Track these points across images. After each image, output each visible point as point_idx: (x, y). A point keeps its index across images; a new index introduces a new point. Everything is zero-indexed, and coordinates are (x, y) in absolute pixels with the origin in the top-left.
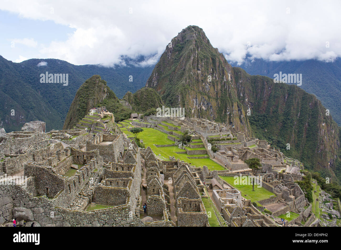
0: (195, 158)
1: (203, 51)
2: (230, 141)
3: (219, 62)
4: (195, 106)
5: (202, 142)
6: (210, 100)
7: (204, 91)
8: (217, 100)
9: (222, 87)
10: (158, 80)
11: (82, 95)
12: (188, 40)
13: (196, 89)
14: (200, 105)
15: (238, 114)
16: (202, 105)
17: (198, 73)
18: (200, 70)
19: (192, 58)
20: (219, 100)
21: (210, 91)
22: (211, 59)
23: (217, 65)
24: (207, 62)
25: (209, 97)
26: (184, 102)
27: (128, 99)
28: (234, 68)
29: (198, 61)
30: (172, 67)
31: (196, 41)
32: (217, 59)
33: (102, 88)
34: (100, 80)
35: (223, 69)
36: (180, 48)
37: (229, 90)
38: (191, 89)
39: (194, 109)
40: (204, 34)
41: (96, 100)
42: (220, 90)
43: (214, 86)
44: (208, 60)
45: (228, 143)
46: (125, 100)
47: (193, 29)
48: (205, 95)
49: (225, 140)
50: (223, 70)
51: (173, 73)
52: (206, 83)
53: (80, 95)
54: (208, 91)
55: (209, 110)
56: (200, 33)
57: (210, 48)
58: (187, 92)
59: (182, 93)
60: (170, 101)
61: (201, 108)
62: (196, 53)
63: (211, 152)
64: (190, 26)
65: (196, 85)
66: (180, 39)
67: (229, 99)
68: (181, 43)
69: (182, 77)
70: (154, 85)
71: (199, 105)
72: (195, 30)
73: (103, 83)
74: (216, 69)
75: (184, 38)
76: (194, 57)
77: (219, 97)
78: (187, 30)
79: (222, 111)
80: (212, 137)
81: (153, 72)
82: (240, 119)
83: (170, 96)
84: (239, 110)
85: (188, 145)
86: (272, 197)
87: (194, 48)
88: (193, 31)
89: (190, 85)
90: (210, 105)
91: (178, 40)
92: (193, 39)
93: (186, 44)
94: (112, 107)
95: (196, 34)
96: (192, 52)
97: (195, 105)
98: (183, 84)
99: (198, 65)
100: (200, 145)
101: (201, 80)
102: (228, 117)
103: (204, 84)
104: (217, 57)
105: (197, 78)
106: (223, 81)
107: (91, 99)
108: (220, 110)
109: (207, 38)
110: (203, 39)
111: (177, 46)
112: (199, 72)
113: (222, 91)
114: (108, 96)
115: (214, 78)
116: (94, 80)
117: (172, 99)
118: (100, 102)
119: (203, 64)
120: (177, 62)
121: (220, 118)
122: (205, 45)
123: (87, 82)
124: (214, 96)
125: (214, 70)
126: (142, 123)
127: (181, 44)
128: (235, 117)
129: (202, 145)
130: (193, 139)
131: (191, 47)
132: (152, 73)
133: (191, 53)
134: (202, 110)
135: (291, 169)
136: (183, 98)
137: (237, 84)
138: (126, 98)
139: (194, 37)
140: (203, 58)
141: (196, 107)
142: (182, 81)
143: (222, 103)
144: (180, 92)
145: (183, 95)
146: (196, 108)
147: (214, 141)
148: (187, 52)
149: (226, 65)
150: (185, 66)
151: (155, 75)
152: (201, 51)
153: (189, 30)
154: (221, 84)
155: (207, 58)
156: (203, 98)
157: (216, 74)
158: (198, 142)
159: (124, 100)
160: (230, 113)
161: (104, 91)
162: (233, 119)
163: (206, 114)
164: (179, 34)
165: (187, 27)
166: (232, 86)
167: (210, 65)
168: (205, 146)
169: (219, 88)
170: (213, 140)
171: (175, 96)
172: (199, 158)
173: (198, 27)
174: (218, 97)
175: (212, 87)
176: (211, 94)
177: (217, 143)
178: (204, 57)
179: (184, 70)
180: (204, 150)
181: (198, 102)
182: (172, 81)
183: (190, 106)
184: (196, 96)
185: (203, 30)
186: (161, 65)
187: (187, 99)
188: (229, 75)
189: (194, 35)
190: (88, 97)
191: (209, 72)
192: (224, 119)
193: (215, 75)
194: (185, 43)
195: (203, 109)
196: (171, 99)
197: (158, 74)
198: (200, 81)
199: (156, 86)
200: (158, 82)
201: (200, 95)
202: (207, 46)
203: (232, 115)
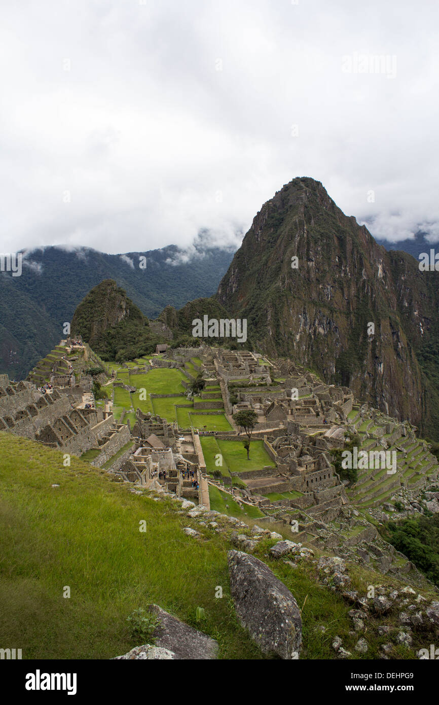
0: (202, 414)
1: (319, 225)
2: (263, 387)
3: (353, 243)
4: (303, 327)
5: (220, 390)
6: (335, 316)
7: (322, 298)
8: (348, 314)
9: (358, 290)
10: (239, 281)
11: (83, 315)
12: (291, 206)
13: (304, 296)
14: (314, 325)
15: (391, 341)
16: (317, 325)
17: (308, 267)
18: (313, 261)
19: (297, 239)
20: (352, 316)
21: (335, 298)
22: (335, 239)
23: (348, 249)
24: (328, 245)
25: (331, 311)
26: (279, 320)
27: (166, 318)
28: (390, 253)
29: (308, 244)
30: (262, 256)
31: (306, 207)
32: (348, 238)
33: (117, 302)
34: (113, 288)
35: (360, 256)
36: (277, 221)
37: (372, 295)
38: (294, 297)
39: (299, 334)
40: (324, 191)
41: (105, 323)
42: (355, 296)
43: (342, 289)
44: (329, 241)
45: (261, 391)
46: (161, 321)
47: (302, 184)
48: (323, 307)
49: (255, 386)
50: (361, 259)
51: (264, 267)
52: (326, 284)
53: (80, 314)
54: (329, 299)
55: (331, 334)
56: (315, 191)
57: (335, 218)
58: (286, 302)
59: (274, 305)
60: (254, 319)
61: (315, 331)
62: (304, 229)
63: (229, 405)
64: (298, 178)
65: (306, 290)
66: (278, 204)
67: (372, 312)
68: (279, 211)
69: (277, 275)
70: (232, 290)
71: (311, 325)
72: (305, 185)
73: (120, 293)
74: (345, 258)
75: (285, 201)
76: (302, 237)
77: (353, 309)
78: (292, 187)
79: (359, 335)
80: (235, 381)
81: (231, 266)
82: (396, 350)
83: (254, 311)
84: (393, 333)
85: (200, 394)
86: (267, 469)
87: (300, 221)
88: (301, 188)
89: (290, 290)
90: (333, 325)
91: (274, 206)
92: (301, 203)
93: (289, 213)
94: (130, 335)
95: (306, 194)
96: (296, 228)
97: (302, 325)
98: (278, 290)
99: (308, 250)
100: (215, 394)
101: (314, 280)
102: (371, 346)
103: (320, 286)
104: (348, 235)
105: (306, 275)
106: (361, 280)
107: (96, 320)
108: (354, 333)
109: (329, 198)
110: (322, 201)
111: (272, 218)
112: (311, 264)
113: (358, 297)
114: (128, 316)
115: (343, 275)
116: (104, 288)
117: (257, 316)
118: (113, 325)
119: (319, 249)
120: (272, 247)
121: (355, 350)
122: (324, 213)
123: (92, 292)
124: (342, 309)
125: (343, 260)
126: (164, 360)
127: (280, 214)
128: (384, 347)
129: (218, 394)
130: (208, 385)
131: (296, 219)
132: (229, 269)
133: (295, 230)
134: (318, 334)
135: (334, 431)
136: (276, 313)
137: (396, 284)
138: (163, 318)
139: (302, 199)
140: (319, 238)
141: (303, 329)
142: (276, 283)
143: (358, 320)
144: (270, 302)
145: (276, 308)
146: (304, 331)
147: (237, 388)
148: (288, 227)
149: (372, 247)
150: (284, 253)
151: (234, 272)
152: (316, 224)
153: (294, 186)
154: (357, 285)
155: (329, 238)
156: (320, 312)
157: (345, 267)
158: (215, 390)
159: (159, 320)
160: (373, 340)
161: (121, 307)
162: (380, 351)
163: (326, 342)
164: (277, 193)
165: (291, 180)
166: (387, 287)
167: (335, 250)
168: (223, 395)
169: (353, 292)
170: (234, 387)
171: (261, 310)
172: (208, 414)
173: (311, 180)
174: (349, 310)
175: (339, 292)
176: (336, 306)
177: (240, 391)
178: (321, 236)
179: (282, 262)
180: (219, 402)
181: (308, 321)
182: (262, 282)
183: (290, 329)
184: (305, 308)
185: (321, 184)
186: (245, 254)
187: (284, 316)
188: (380, 267)
189: (304, 195)
190: (92, 317)
191: (332, 263)
192: (362, 350)
193: (343, 269)
194: (287, 210)
195: (319, 332)
196: (254, 316)
197: (240, 269)
198: (313, 282)
199: (236, 291)
200: (239, 285)
201: (313, 308)
202: (328, 215)
203: (377, 343)
